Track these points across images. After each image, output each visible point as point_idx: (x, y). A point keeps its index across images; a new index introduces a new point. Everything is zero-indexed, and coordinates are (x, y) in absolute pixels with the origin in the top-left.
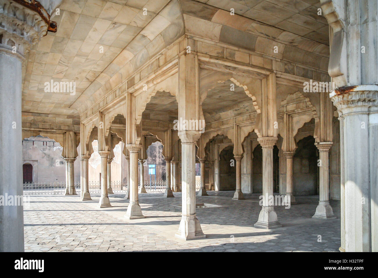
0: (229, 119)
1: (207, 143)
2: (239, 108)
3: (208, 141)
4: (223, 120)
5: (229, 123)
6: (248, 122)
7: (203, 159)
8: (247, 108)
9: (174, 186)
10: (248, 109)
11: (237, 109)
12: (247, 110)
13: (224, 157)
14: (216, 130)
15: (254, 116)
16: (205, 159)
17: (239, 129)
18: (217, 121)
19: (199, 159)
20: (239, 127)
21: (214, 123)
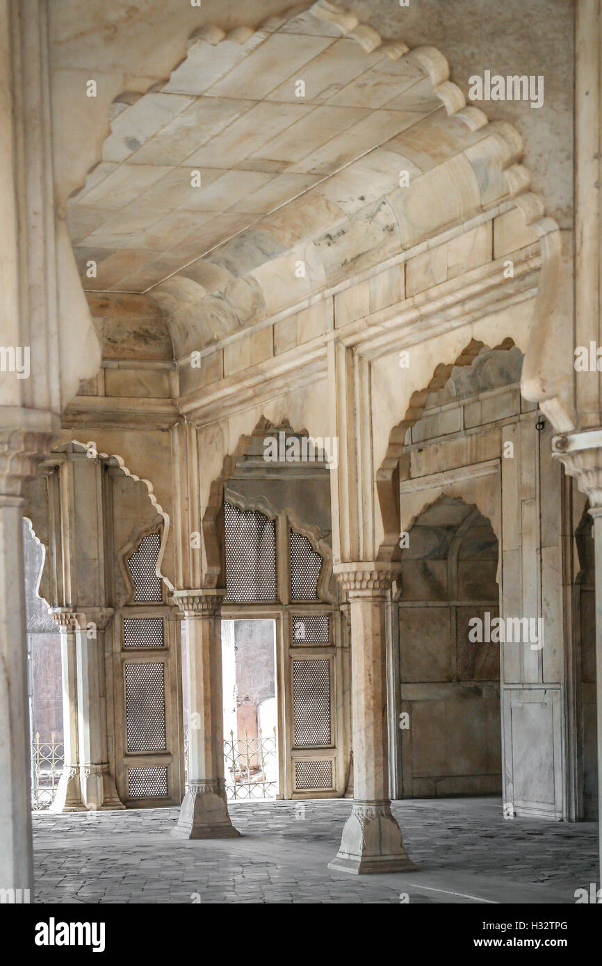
0: (305, 304)
1: (213, 484)
2: (340, 223)
3: (214, 469)
4: (272, 321)
5: (304, 340)
6: (399, 320)
7: (199, 593)
8: (383, 219)
9: (82, 770)
10: (392, 221)
11: (333, 228)
12: (390, 229)
13: (426, 573)
14: (250, 393)
15: (427, 269)
16: (214, 592)
17: (361, 371)
18: (247, 330)
19: (171, 594)
20: (361, 358)
21: (233, 343)
